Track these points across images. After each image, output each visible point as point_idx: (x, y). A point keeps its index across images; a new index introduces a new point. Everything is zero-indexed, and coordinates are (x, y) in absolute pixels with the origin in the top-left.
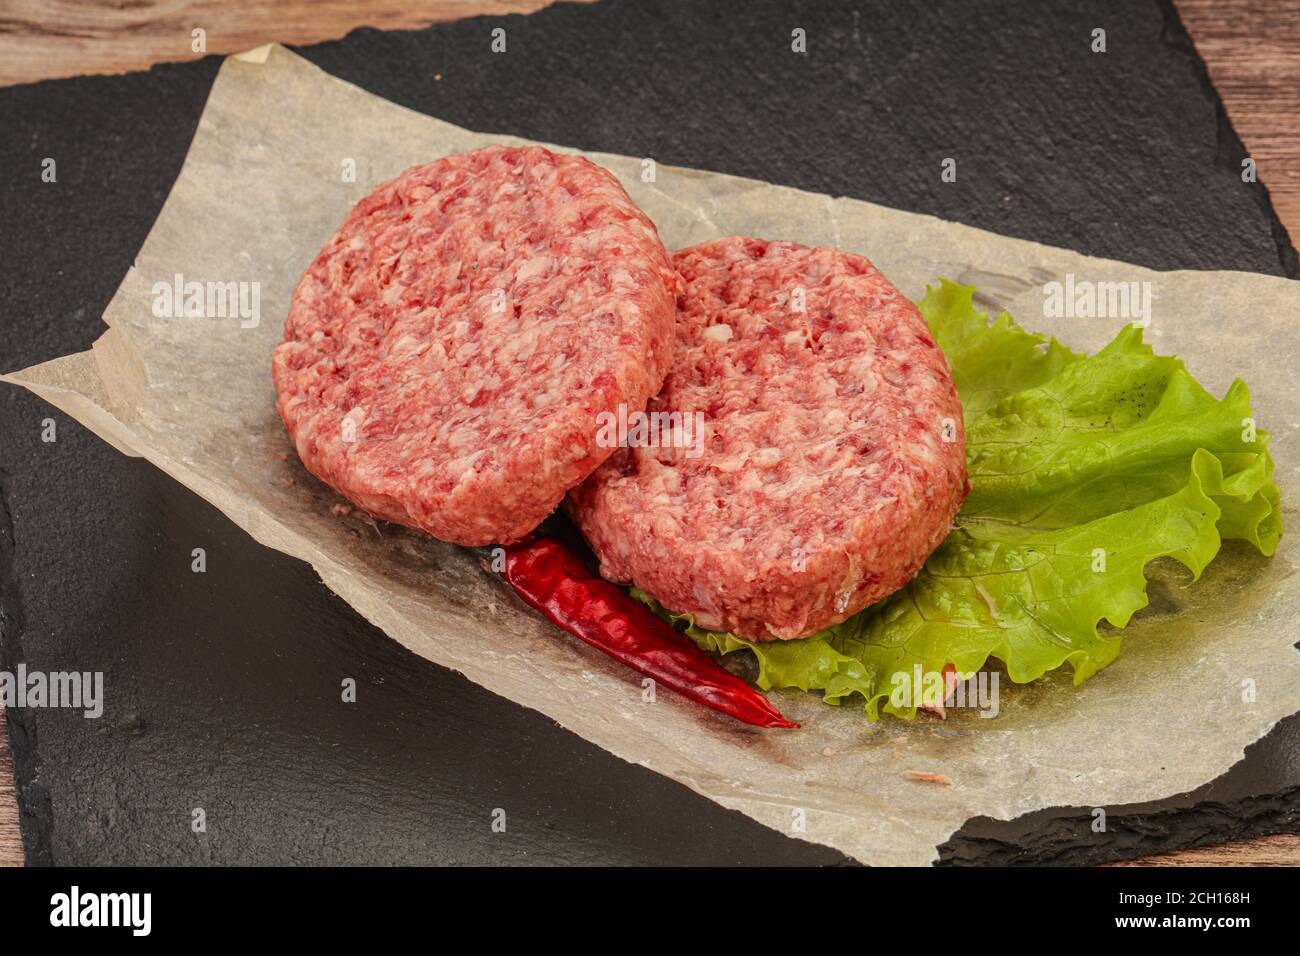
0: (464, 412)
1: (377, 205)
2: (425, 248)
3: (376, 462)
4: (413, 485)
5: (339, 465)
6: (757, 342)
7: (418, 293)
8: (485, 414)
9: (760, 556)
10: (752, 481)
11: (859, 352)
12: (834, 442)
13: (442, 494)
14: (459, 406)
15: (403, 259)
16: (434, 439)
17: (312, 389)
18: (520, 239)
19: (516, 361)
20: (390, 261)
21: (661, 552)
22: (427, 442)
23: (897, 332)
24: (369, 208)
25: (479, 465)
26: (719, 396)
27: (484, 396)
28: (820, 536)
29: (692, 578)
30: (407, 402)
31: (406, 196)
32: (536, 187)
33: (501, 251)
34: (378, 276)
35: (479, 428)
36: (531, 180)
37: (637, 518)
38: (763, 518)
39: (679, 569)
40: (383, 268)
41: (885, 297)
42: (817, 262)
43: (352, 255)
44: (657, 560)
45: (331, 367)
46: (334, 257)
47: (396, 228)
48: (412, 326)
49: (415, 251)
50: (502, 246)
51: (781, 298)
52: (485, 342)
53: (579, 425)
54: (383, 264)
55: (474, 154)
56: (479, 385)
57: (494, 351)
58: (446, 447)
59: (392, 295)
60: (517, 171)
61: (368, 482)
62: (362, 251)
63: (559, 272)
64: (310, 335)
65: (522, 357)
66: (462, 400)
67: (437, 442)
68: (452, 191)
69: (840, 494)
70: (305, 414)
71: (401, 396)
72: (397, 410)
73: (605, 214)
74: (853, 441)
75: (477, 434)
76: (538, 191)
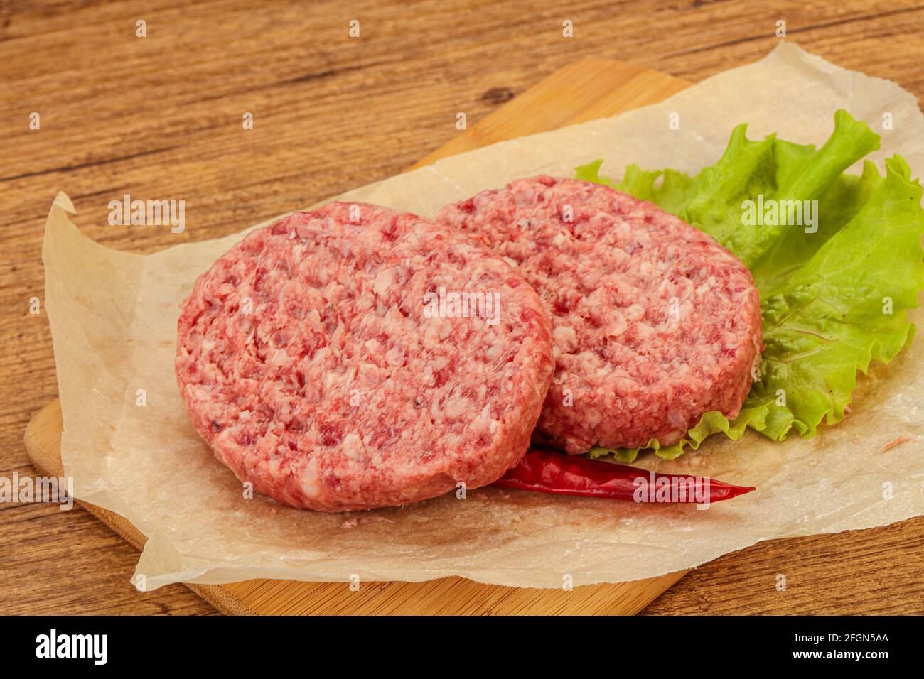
0: (439, 393)
1: (196, 315)
2: (276, 316)
3: (404, 458)
4: (456, 455)
5: (374, 477)
6: (540, 255)
7: (300, 346)
8: (458, 384)
9: (705, 368)
10: (645, 330)
11: (612, 225)
12: (666, 281)
13: (484, 449)
14: (429, 392)
15: (260, 334)
16: (433, 421)
17: (281, 448)
18: (349, 272)
19: (441, 342)
20: (250, 340)
21: (633, 403)
22: (430, 426)
23: (619, 203)
24: (191, 320)
25: (495, 415)
26: (555, 297)
27: (442, 374)
28: (731, 335)
29: (667, 409)
30: (384, 410)
31: (215, 297)
32: (325, 236)
33: (341, 286)
34: (250, 354)
35: (463, 395)
36: (314, 235)
37: (600, 391)
38: (677, 346)
39: (654, 408)
40: (248, 348)
41: (587, 188)
42: (520, 192)
43: (211, 355)
44: (631, 412)
45: (281, 425)
46: (199, 362)
47: (232, 319)
48: (323, 367)
49: (268, 322)
50: (339, 283)
51: (523, 223)
52: (405, 343)
53: (540, 351)
54: (247, 346)
55: (239, 245)
56: (429, 370)
57: (420, 343)
58: (449, 422)
59: (279, 358)
60: (293, 235)
61: (415, 474)
62: (216, 347)
63: (411, 273)
64: (236, 418)
65: (445, 334)
66: (427, 387)
67: (438, 422)
68: (253, 274)
69: (709, 307)
70: (298, 465)
71: (375, 410)
72: (381, 420)
73: (402, 222)
74: (678, 273)
75: (465, 400)
76: (328, 237)
